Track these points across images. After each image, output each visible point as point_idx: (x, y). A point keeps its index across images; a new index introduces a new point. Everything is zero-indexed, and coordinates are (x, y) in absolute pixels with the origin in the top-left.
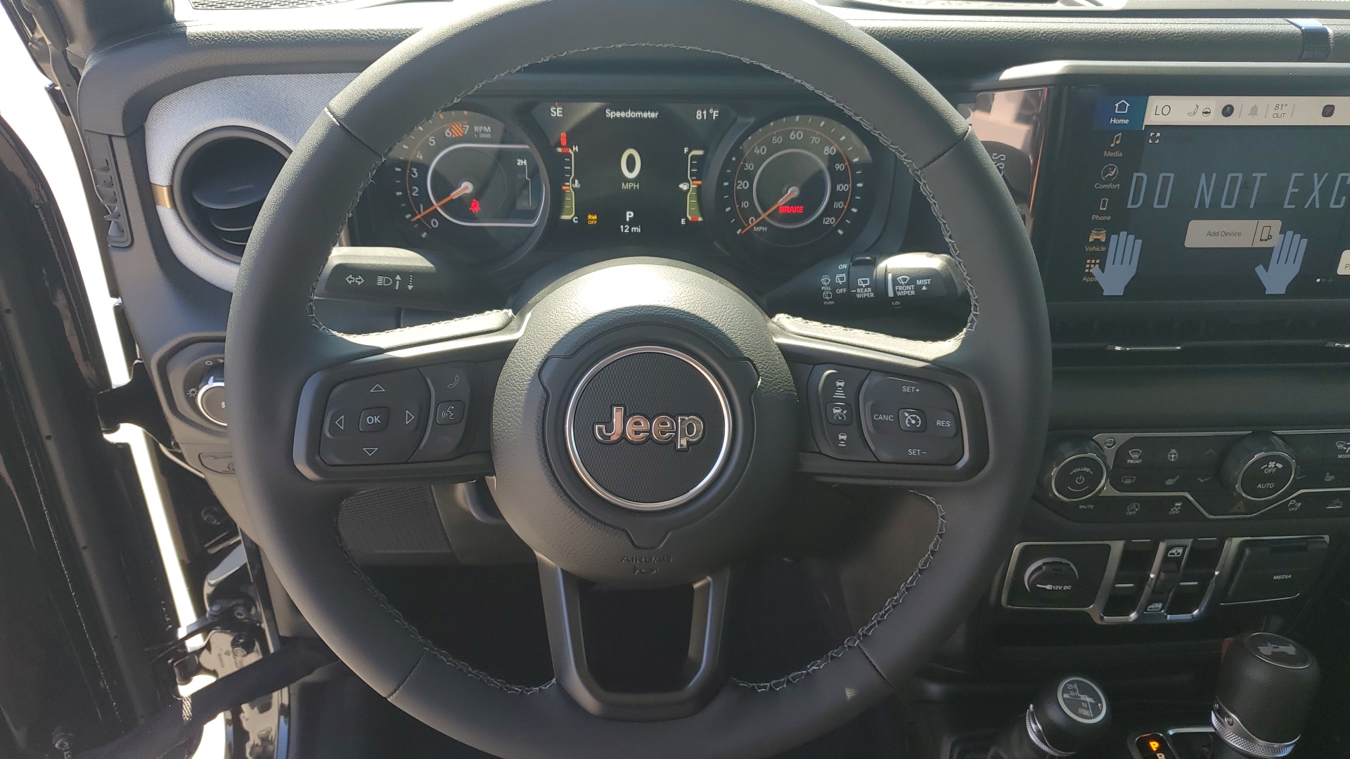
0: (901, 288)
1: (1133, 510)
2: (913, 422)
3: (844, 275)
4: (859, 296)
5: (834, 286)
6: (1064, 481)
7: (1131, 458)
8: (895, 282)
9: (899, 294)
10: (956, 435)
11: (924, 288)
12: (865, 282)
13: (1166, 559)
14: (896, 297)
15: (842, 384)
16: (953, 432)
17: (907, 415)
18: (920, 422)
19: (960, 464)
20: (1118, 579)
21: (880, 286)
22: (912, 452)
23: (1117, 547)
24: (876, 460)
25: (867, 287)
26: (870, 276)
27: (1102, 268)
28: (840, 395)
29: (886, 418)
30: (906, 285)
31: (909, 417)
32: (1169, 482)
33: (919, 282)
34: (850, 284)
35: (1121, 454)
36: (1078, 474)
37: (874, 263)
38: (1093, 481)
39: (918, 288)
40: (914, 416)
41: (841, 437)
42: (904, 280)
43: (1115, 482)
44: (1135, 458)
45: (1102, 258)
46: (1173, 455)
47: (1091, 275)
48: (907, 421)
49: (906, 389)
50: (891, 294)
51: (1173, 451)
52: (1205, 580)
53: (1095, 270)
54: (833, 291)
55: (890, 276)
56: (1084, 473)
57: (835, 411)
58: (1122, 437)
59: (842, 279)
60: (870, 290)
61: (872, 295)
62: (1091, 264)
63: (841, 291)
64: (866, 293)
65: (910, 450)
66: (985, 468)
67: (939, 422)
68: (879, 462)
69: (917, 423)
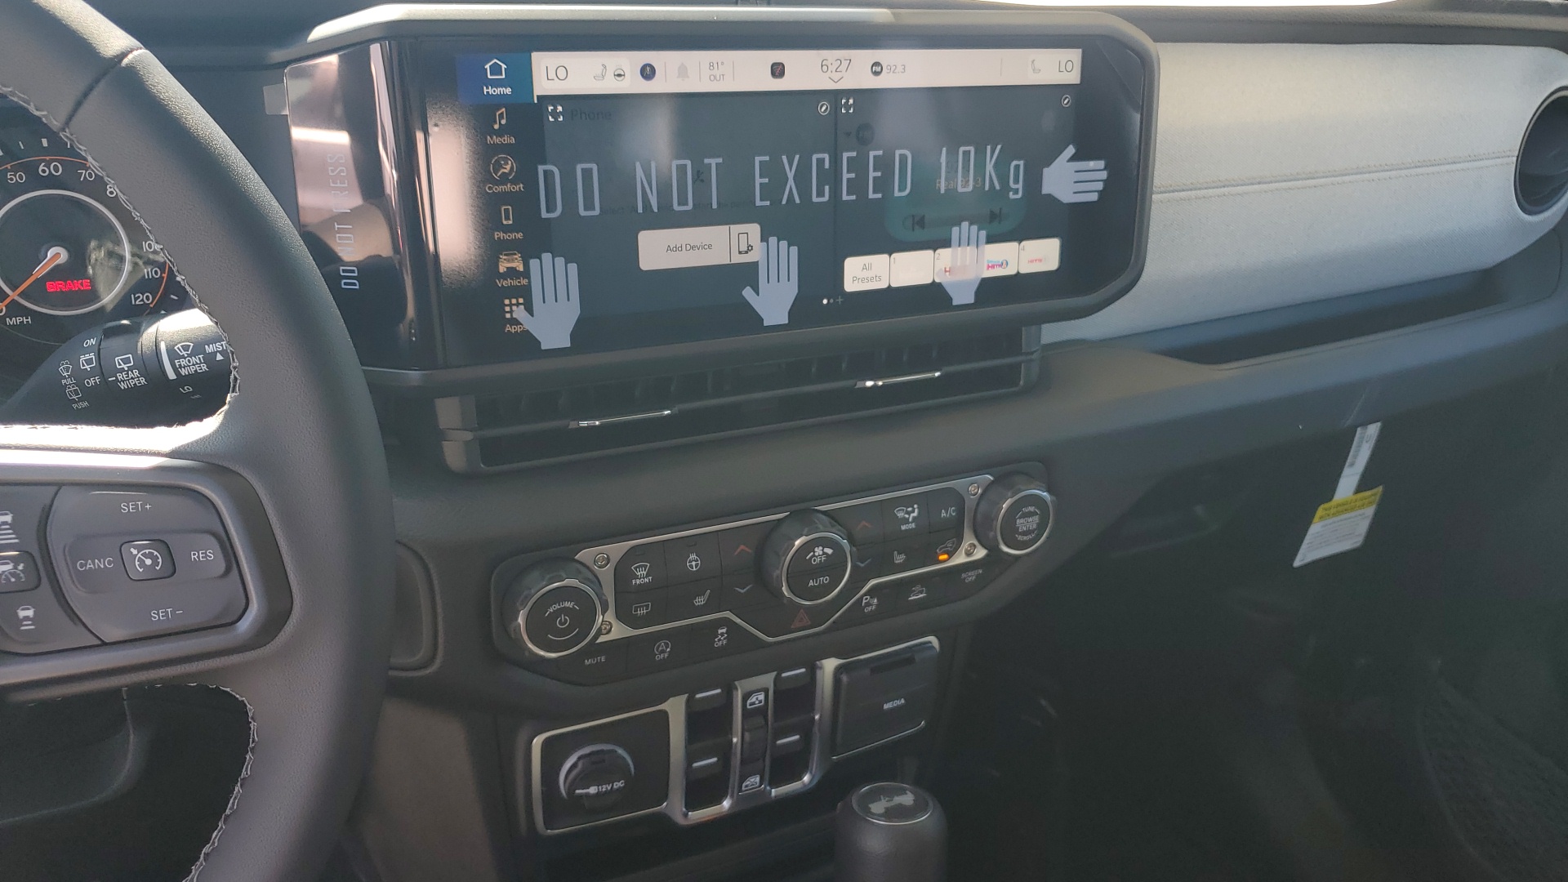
0: (183, 362)
1: (663, 652)
2: (148, 562)
3: (92, 356)
4: (123, 386)
5: (79, 375)
6: (540, 629)
7: (636, 577)
8: (173, 355)
9: (184, 372)
10: (228, 570)
11: (219, 357)
12: (126, 361)
13: (747, 714)
14: (182, 380)
15: (8, 518)
16: (221, 567)
17: (135, 552)
18: (160, 560)
19: (246, 623)
20: (690, 757)
21: (150, 365)
22: (157, 616)
23: (675, 710)
24: (99, 642)
25: (131, 369)
26: (134, 353)
27: (529, 309)
28: (6, 537)
29: (100, 564)
30: (189, 356)
31: (139, 555)
32: (700, 601)
33: (209, 349)
34: (102, 370)
35: (622, 572)
36: (558, 613)
37: (135, 330)
38: (585, 617)
39: (209, 359)
40: (147, 551)
41: (22, 614)
42: (186, 348)
43: (628, 617)
44: (642, 575)
45: (525, 293)
46: (693, 562)
47: (516, 322)
48: (137, 563)
49: (127, 508)
50: (172, 375)
51: (693, 556)
52: (806, 731)
53: (520, 313)
54: (79, 381)
55: (163, 346)
56: (565, 611)
58: (617, 550)
59: (89, 362)
60: (136, 373)
61: (143, 381)
62: (511, 305)
63: (92, 382)
64: (132, 378)
65: (154, 613)
66: (290, 620)
67: (194, 554)
68: (104, 644)
69: (155, 563)
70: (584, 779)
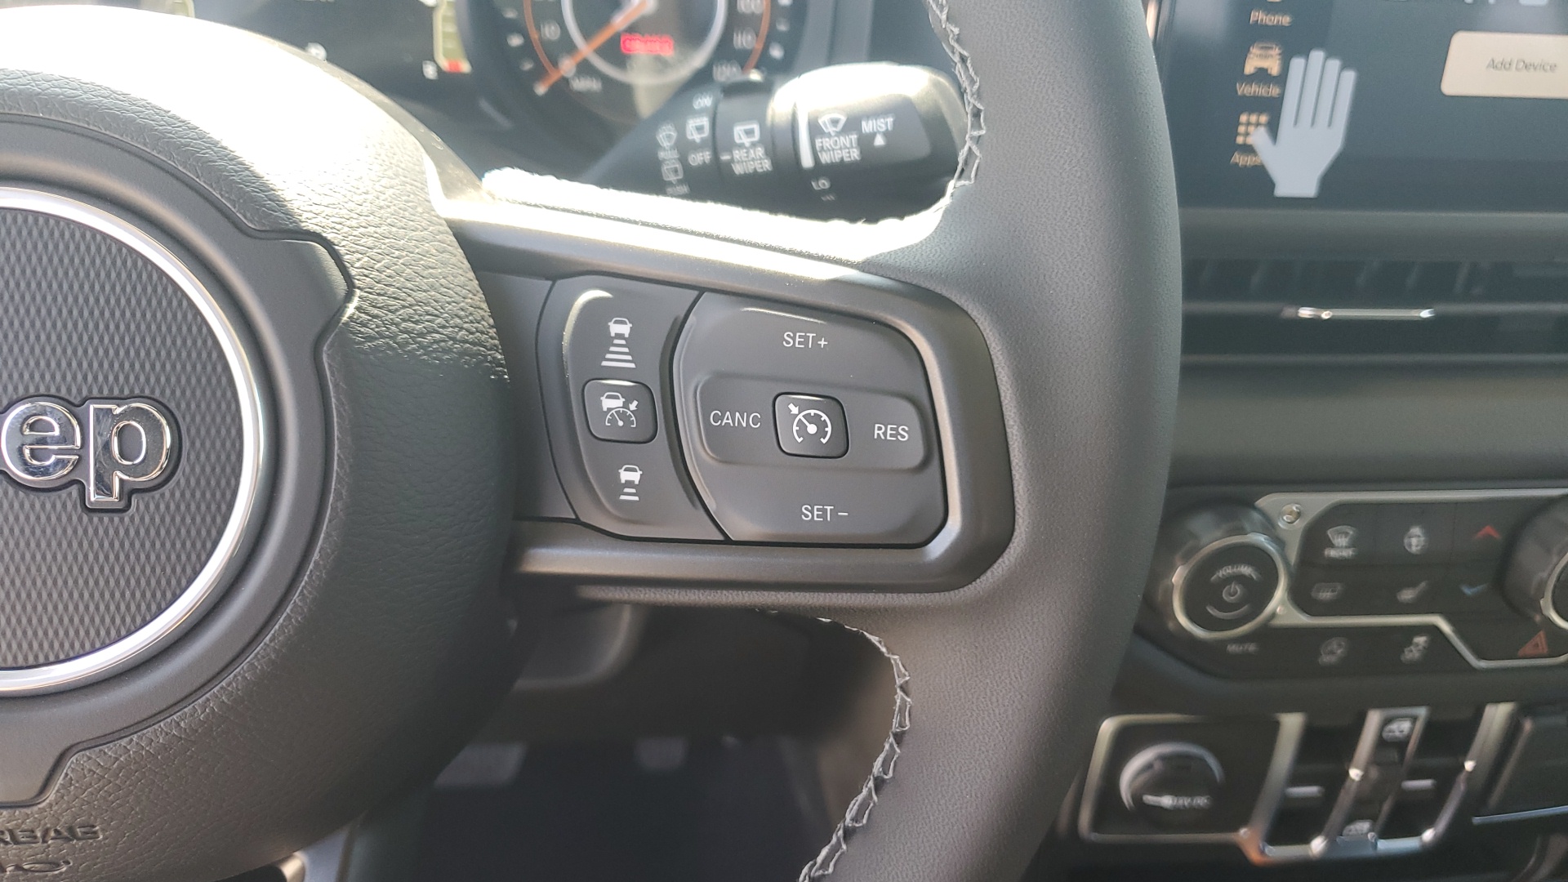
0: (827, 142)
1: (1332, 653)
2: (812, 429)
3: (705, 121)
4: (738, 169)
5: (684, 147)
6: (1199, 596)
7: (1332, 546)
8: (815, 130)
9: (825, 158)
10: (925, 463)
11: (879, 141)
12: (749, 133)
13: (1382, 743)
14: (820, 169)
15: (625, 329)
16: (917, 455)
17: (794, 410)
18: (829, 429)
19: (938, 547)
20: (1296, 779)
21: (781, 145)
22: (811, 514)
23: (1292, 724)
24: (721, 538)
25: (754, 145)
26: (761, 121)
27: (1273, 128)
28: (618, 358)
29: (742, 420)
30: (838, 134)
31: (800, 416)
32: (1407, 595)
33: (867, 127)
34: (718, 141)
35: (1315, 537)
36: (1228, 580)
37: (766, 89)
38: (1260, 593)
39: (865, 142)
40: (812, 412)
41: (625, 476)
42: (835, 122)
43: (1300, 598)
44: (1341, 545)
45: (1272, 109)
46: (1416, 540)
47: (1249, 149)
48: (795, 428)
49: (792, 340)
50: (807, 161)
51: (1416, 531)
52: (1446, 778)
53: (1258, 137)
54: (683, 160)
55: (803, 117)
56: (1240, 579)
57: (607, 403)
58: (1319, 502)
59: (700, 129)
60: (760, 151)
61: (767, 165)
62: (1248, 124)
63: (699, 156)
64: (753, 160)
65: (806, 509)
66: (1006, 555)
67: (880, 429)
68: (727, 541)
69: (821, 432)
70: (1160, 784)
